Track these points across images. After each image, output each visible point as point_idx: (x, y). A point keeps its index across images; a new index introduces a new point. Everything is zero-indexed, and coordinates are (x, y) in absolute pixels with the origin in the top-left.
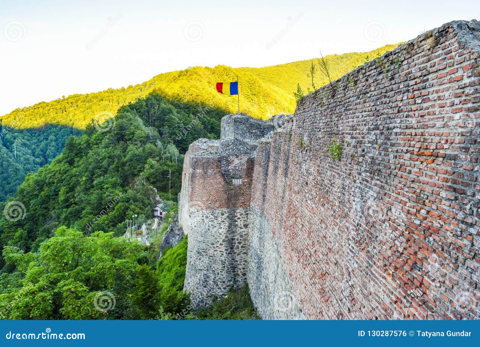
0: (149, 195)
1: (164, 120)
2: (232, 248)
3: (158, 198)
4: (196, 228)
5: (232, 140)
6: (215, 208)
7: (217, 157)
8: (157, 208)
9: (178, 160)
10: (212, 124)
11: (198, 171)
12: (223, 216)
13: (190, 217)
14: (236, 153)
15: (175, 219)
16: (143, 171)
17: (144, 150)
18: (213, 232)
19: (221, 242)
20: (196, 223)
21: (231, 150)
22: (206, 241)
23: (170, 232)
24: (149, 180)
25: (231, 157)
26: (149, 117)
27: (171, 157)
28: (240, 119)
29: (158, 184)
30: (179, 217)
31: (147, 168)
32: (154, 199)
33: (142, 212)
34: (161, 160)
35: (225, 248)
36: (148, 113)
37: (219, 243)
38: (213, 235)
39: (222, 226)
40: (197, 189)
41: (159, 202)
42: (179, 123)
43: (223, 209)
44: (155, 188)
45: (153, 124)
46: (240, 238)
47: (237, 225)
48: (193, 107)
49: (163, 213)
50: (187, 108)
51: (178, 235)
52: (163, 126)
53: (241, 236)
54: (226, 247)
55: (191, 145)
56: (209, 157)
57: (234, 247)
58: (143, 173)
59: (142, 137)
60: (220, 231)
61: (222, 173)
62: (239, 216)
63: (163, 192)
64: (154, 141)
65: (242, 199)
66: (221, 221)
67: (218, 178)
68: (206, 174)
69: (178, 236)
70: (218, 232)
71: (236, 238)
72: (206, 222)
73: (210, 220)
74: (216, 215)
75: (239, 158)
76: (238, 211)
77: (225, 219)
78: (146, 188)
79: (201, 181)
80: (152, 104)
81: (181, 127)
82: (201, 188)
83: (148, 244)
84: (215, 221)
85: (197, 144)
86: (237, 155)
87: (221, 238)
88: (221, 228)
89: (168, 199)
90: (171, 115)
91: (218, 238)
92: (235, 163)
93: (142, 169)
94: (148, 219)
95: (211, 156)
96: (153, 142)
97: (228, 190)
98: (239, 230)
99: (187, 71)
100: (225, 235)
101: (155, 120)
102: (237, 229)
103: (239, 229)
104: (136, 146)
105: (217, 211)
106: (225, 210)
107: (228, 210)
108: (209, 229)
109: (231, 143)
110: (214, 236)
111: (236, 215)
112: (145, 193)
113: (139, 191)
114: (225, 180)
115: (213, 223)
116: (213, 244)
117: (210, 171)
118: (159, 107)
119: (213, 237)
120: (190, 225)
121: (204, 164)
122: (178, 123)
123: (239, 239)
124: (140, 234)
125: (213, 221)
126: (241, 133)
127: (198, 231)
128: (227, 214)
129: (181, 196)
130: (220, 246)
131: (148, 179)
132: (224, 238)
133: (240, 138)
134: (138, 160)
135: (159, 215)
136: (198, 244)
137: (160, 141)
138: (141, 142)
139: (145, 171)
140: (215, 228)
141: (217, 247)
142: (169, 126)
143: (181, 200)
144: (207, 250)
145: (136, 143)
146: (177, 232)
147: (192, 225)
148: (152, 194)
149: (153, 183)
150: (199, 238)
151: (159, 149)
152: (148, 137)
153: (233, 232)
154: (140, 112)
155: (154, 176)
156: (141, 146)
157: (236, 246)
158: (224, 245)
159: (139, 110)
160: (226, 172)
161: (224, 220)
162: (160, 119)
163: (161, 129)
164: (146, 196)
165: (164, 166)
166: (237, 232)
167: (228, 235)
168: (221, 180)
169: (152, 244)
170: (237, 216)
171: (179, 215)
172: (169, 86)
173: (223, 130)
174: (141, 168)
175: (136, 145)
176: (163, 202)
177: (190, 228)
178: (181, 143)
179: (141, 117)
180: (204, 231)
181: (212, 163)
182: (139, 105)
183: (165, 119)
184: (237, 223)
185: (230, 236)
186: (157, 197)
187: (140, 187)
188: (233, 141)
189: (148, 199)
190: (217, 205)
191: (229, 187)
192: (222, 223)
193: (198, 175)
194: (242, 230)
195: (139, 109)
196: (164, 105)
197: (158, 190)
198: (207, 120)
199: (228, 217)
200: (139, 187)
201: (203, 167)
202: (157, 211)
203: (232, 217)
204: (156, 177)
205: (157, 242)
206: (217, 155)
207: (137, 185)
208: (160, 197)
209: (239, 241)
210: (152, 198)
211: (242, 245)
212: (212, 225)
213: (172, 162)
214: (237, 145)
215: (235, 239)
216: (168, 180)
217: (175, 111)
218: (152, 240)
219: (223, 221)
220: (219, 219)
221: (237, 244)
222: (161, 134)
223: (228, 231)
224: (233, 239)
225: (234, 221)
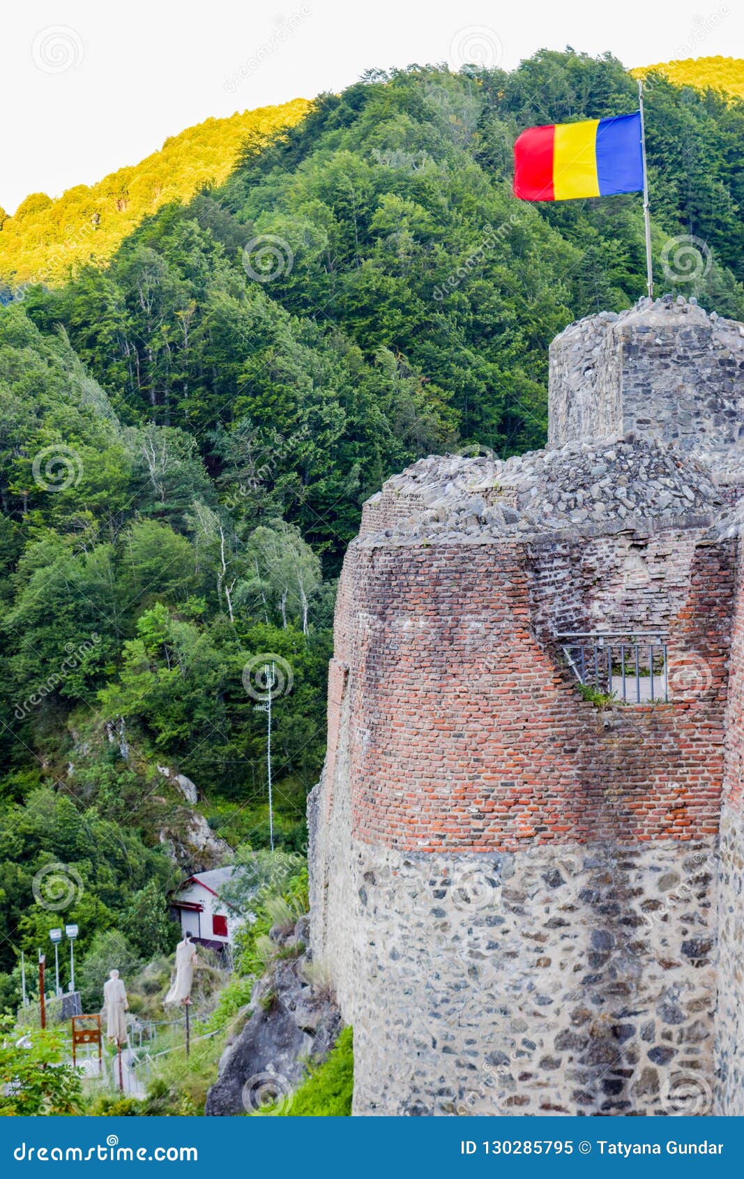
0: (150, 816)
1: (230, 386)
2: (614, 1087)
3: (201, 837)
4: (398, 965)
5: (606, 448)
6: (510, 843)
7: (510, 538)
8: (195, 896)
9: (312, 611)
10: (510, 400)
11: (407, 624)
12: (559, 892)
13: (365, 901)
14: (629, 524)
15: (293, 942)
16: (115, 679)
17: (116, 560)
18: (500, 988)
19: (549, 1049)
20: (398, 932)
21: (599, 506)
22: (459, 1045)
23: (264, 1020)
24: (153, 734)
25: (603, 547)
26: (143, 371)
27: (274, 599)
28: (662, 332)
29: (204, 752)
30: (315, 930)
31: (136, 661)
32: (179, 840)
33: (115, 915)
34: (222, 616)
35: (576, 1085)
36: (140, 345)
37: (538, 1055)
38: (496, 1005)
39: (554, 952)
40: (403, 734)
41: (207, 859)
42: (319, 401)
43: (557, 850)
44: (182, 780)
45: (167, 407)
46: (661, 1027)
47: (641, 946)
48: (394, 304)
49: (233, 924)
50: (364, 312)
51: (309, 1031)
52: (228, 416)
53: (672, 1015)
54: (582, 1077)
55: (376, 498)
56: (466, 540)
57: (630, 1082)
58: (114, 689)
59: (105, 486)
60: (543, 980)
61: (545, 633)
62: (651, 892)
63: (232, 798)
64: (174, 504)
65: (666, 789)
66: (546, 918)
67: (521, 662)
68: (451, 640)
69: (309, 1042)
70: (531, 988)
71: (638, 1022)
72: (455, 928)
73: (483, 915)
74: (513, 884)
75: (651, 551)
76: (645, 860)
77: (571, 908)
78: (131, 776)
79: (426, 681)
80: (157, 296)
81: (329, 426)
82: (425, 725)
83: (138, 1093)
84: (510, 918)
85: (410, 488)
86: (641, 533)
87: (549, 1028)
88: (548, 963)
89: (259, 842)
90: (269, 355)
91: (533, 1023)
92: (627, 582)
93: (109, 669)
94: (146, 954)
95: (478, 536)
96: (165, 512)
97: (582, 735)
98: (653, 978)
99: (357, 97)
100: (570, 1007)
101: (177, 386)
102: (641, 968)
103: (656, 969)
104: (71, 538)
105: (521, 861)
106: (569, 854)
107: (589, 855)
108: (474, 971)
109: (602, 466)
110: (505, 1012)
111: (634, 884)
112: (129, 807)
113: (95, 795)
114: (565, 676)
115: (495, 933)
116: (497, 1060)
117: (473, 624)
118: (198, 310)
119: (497, 1017)
120: (364, 949)
121: (438, 582)
122: (310, 400)
123: (658, 1031)
124: (96, 1036)
125: (500, 920)
126: (665, 415)
127: (409, 980)
128: (581, 882)
129: (323, 804)
130: (543, 1075)
131: (143, 724)
132: (565, 1022)
133: (654, 436)
134: (88, 619)
135: (208, 932)
136: (414, 1061)
137: (210, 502)
138: (97, 512)
139: (127, 677)
140: (512, 964)
141: (525, 1076)
142: (257, 421)
143: (322, 828)
144: (468, 1096)
145: (73, 516)
146: (301, 1017)
147: (379, 950)
148: (170, 812)
149: (176, 748)
150: (416, 1023)
151: (206, 551)
152: (137, 484)
153: (621, 990)
154: (92, 342)
155: (177, 707)
156: (102, 538)
157: (637, 1076)
158: (565, 1065)
159: (86, 332)
160: (569, 626)
161: (566, 916)
162: (208, 384)
163: (212, 435)
164: (135, 822)
165: (235, 650)
166: (641, 989)
167: (592, 1007)
168: (541, 674)
169: (160, 1091)
170: (640, 891)
171: (315, 916)
172: (255, 190)
173: (562, 408)
174: (101, 663)
175: (74, 528)
176: (229, 854)
177: (366, 966)
178: (334, 516)
179: (99, 370)
180: (446, 979)
181: (488, 574)
182: (86, 303)
183: (233, 377)
184: (639, 935)
185: (602, 1015)
186: (195, 827)
187: (97, 771)
188: (611, 454)
189: (148, 839)
190: (521, 822)
191: (587, 719)
192: (554, 934)
193: (404, 650)
194: (673, 975)
195: (86, 324)
196: (224, 295)
197: (201, 790)
198: (481, 377)
199: (586, 895)
200: (90, 774)
201: (436, 599)
202: (197, 909)
203: (611, 895)
204: (189, 713)
205: (190, 1080)
206: (513, 527)
207: (83, 764)
208: (213, 826)
209: (659, 1042)
210: (169, 835)
211: (673, 1064)
212: (492, 946)
213: (279, 624)
214: (634, 476)
215: (630, 1031)
216: (260, 728)
217: (288, 328)
218: (159, 1071)
219: (560, 923)
220: (535, 908)
221: (644, 1062)
222: (215, 466)
223: (589, 981)
224: (619, 1033)
225: (627, 922)
